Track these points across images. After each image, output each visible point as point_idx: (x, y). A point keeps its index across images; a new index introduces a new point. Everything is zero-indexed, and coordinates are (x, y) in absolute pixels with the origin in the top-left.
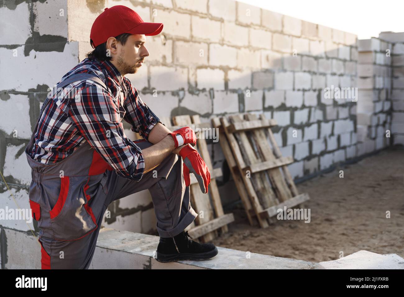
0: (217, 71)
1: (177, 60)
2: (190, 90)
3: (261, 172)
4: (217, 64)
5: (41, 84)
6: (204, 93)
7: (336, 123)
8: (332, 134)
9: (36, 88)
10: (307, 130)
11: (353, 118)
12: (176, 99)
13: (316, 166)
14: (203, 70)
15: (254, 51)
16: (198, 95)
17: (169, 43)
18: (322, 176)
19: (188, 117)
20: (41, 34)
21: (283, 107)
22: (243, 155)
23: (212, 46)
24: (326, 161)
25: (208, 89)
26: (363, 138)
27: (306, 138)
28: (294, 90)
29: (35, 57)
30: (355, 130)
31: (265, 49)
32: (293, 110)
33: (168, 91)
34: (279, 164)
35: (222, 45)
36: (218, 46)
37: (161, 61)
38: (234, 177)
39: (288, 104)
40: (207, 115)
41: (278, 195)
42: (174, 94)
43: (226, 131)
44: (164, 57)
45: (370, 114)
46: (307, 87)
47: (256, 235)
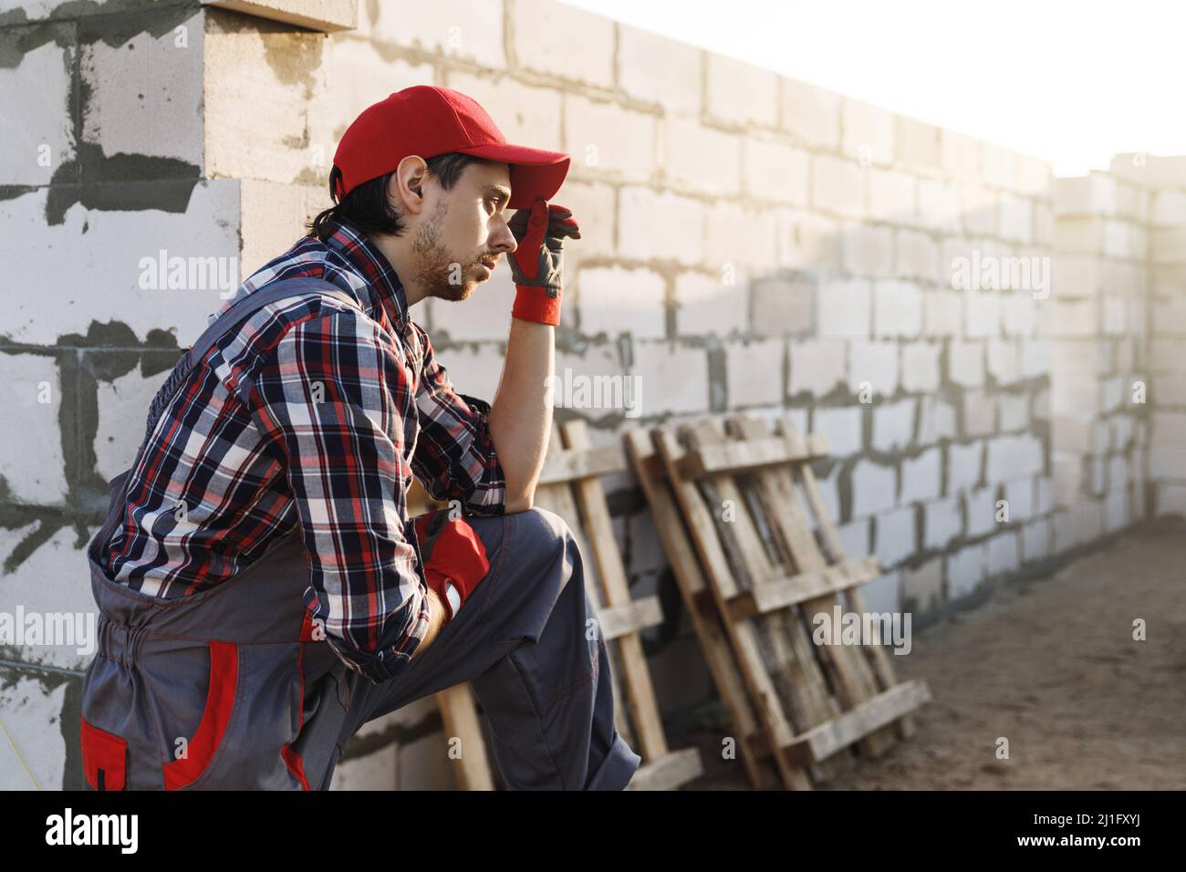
0: (643, 276)
3: (784, 612)
5: (105, 321)
6: (603, 348)
7: (995, 447)
8: (982, 483)
9: (84, 333)
10: (909, 467)
11: (1041, 429)
13: (936, 588)
14: (600, 274)
15: (758, 213)
16: (581, 354)
18: (953, 621)
20: (109, 152)
21: (841, 396)
22: (727, 553)
23: (626, 194)
24: (965, 571)
25: (613, 336)
26: (1071, 496)
27: (907, 497)
28: (872, 337)
29: (86, 228)
30: (1048, 470)
31: (789, 205)
33: (487, 342)
34: (840, 583)
35: (660, 190)
36: (645, 193)
38: (699, 625)
39: (856, 385)
40: (610, 422)
41: (838, 688)
43: (674, 474)
45: (1087, 416)
46: (910, 329)
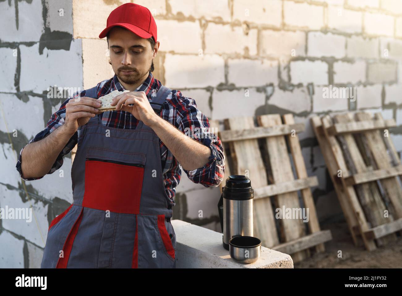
0: (318, 63)
1: (264, 51)
2: (281, 85)
3: (370, 183)
4: (319, 55)
6: (301, 89)
12: (263, 96)
14: (300, 63)
15: (370, 40)
16: (292, 91)
17: (253, 33)
19: (277, 117)
22: (347, 161)
25: (305, 84)
31: (385, 36)
33: (251, 87)
34: (395, 173)
35: (326, 32)
36: (319, 34)
37: (242, 53)
38: (336, 186)
40: (304, 114)
42: (259, 90)
43: (326, 133)
44: (247, 49)
47: (357, 259)
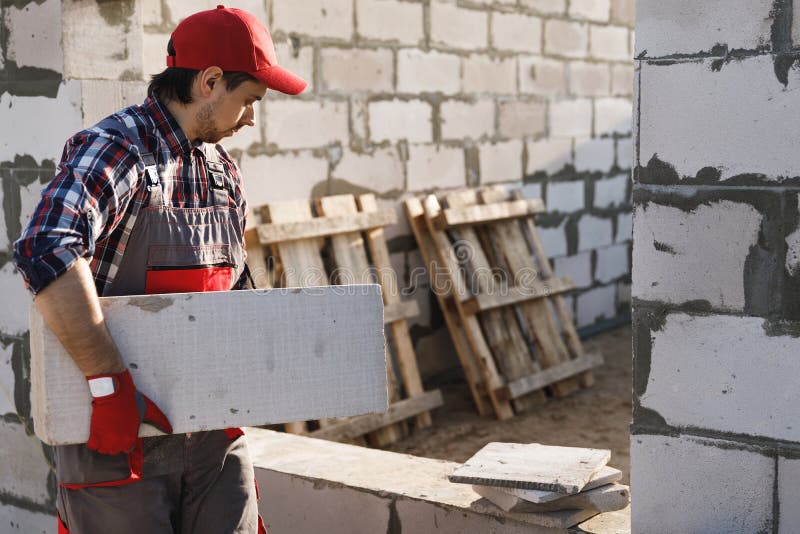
0: (415, 104)
1: (325, 86)
2: (354, 144)
4: (416, 90)
6: (387, 150)
10: (623, 219)
12: (323, 163)
14: (384, 104)
15: (502, 60)
16: (371, 154)
17: (306, 52)
19: (349, 199)
21: (568, 174)
23: (402, 54)
25: (394, 142)
27: (621, 238)
28: (593, 136)
31: (527, 54)
32: (591, 178)
35: (427, 49)
36: (415, 52)
39: (581, 166)
40: (392, 195)
41: (539, 356)
46: (624, 129)
47: (482, 433)
